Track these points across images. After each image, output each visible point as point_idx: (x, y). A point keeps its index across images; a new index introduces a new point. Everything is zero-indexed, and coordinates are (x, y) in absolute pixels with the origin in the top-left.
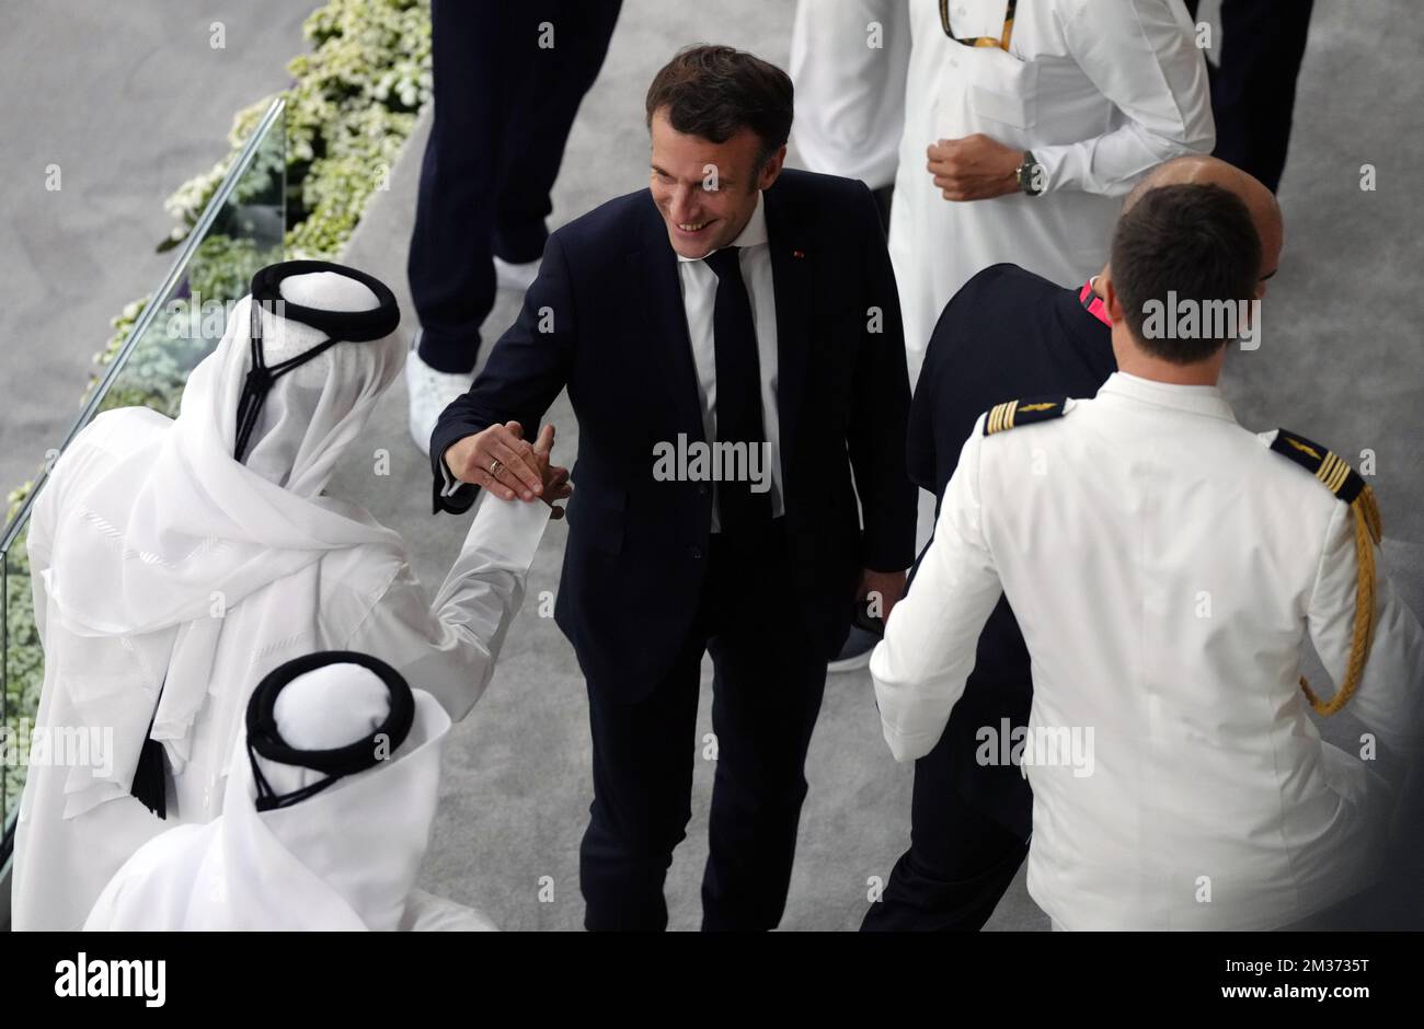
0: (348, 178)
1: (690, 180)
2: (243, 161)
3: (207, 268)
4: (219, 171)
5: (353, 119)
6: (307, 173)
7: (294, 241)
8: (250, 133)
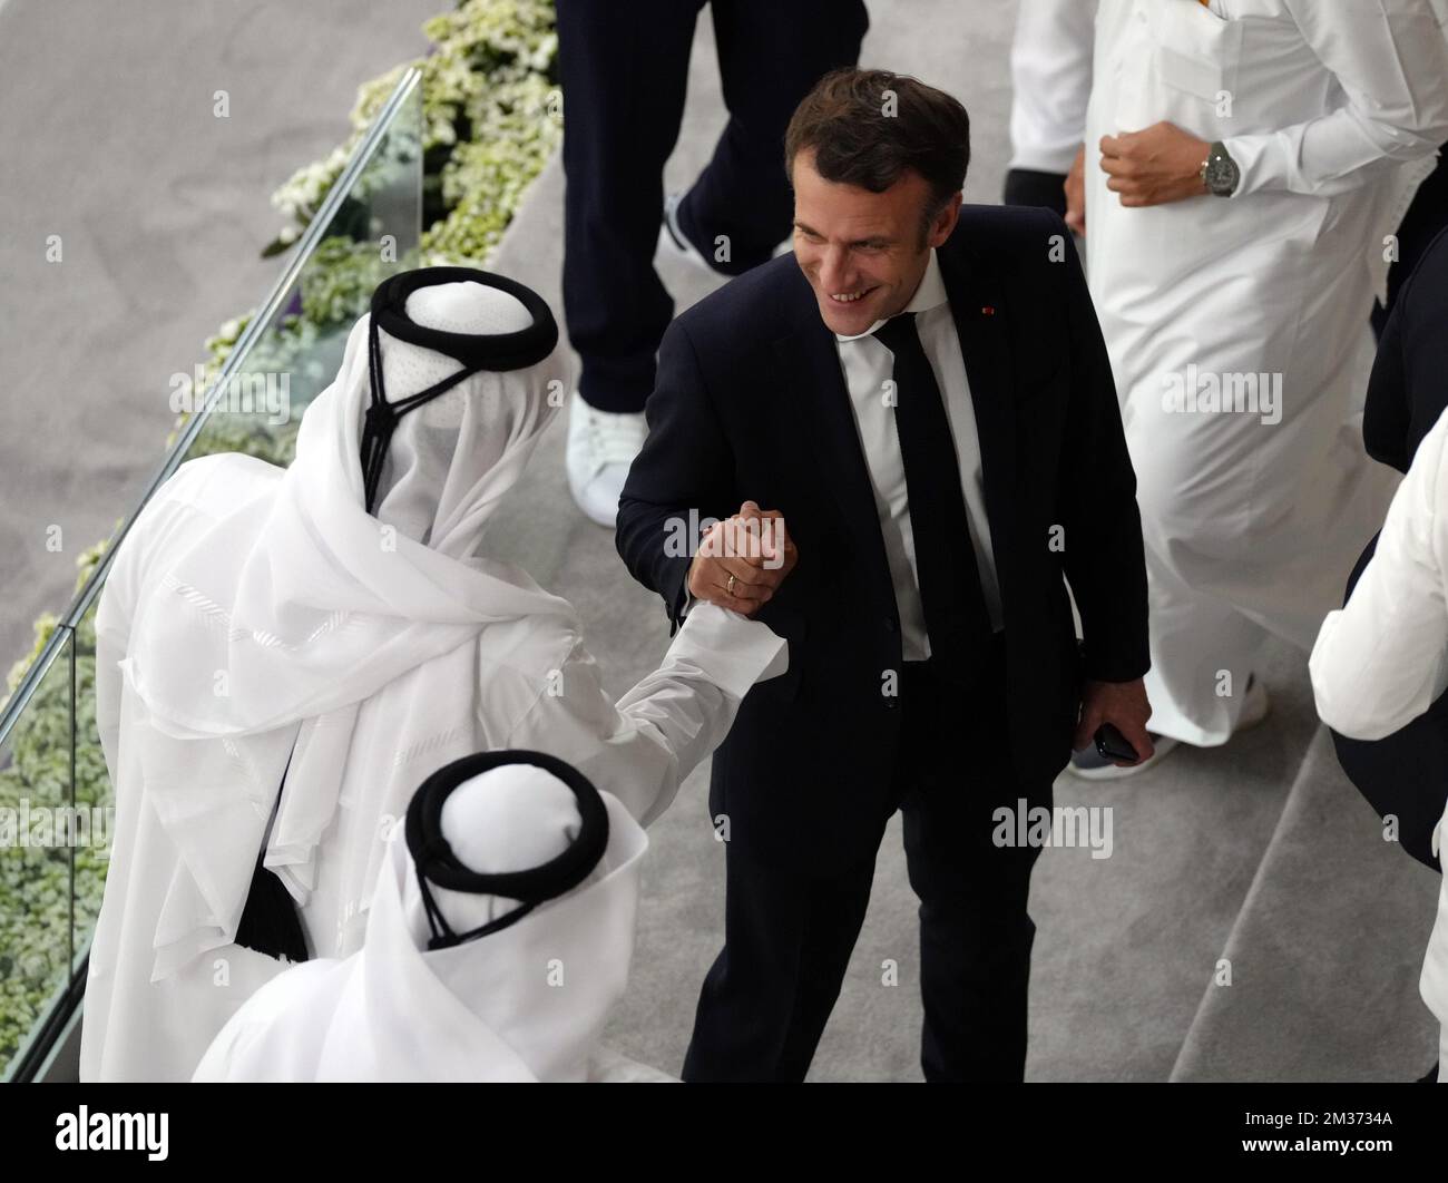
0: (499, 167)
1: (843, 238)
2: (370, 143)
3: (324, 277)
4: (339, 157)
5: (505, 94)
6: (448, 160)
7: (432, 244)
8: (377, 110)
